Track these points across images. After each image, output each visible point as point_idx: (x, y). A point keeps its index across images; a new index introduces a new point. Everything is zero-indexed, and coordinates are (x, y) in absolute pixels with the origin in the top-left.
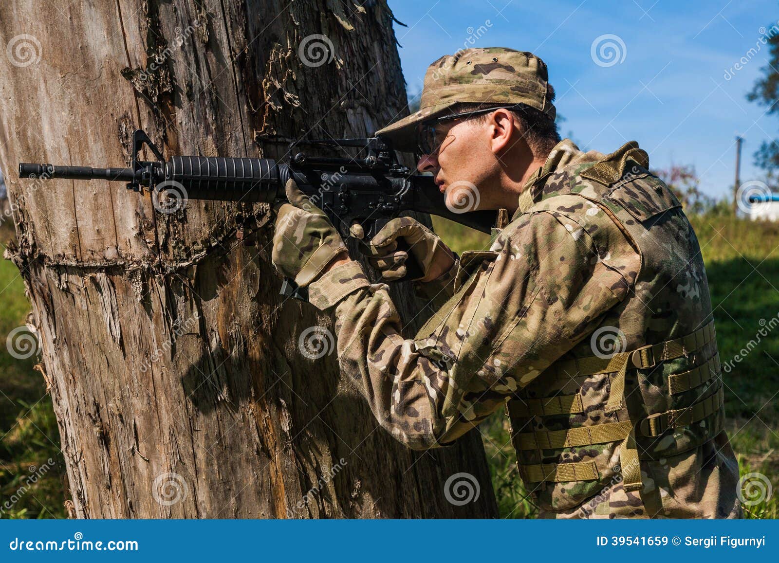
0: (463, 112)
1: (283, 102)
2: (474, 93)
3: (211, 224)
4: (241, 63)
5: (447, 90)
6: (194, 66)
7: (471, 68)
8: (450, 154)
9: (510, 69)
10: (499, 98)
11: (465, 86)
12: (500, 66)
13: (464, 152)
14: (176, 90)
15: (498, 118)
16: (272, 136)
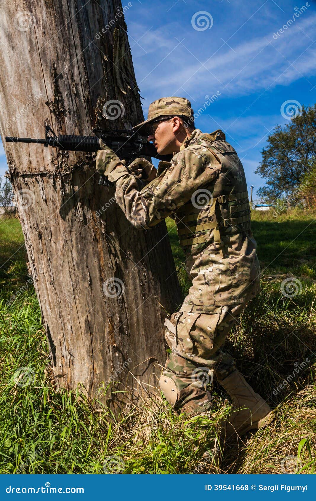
0: (162, 119)
1: (102, 117)
2: (166, 112)
3: (77, 159)
4: (87, 102)
5: (156, 111)
6: (71, 102)
7: (165, 103)
8: (158, 134)
9: (178, 103)
10: (175, 113)
11: (163, 110)
12: (175, 102)
13: (163, 133)
14: (65, 110)
15: (175, 120)
16: (98, 129)
